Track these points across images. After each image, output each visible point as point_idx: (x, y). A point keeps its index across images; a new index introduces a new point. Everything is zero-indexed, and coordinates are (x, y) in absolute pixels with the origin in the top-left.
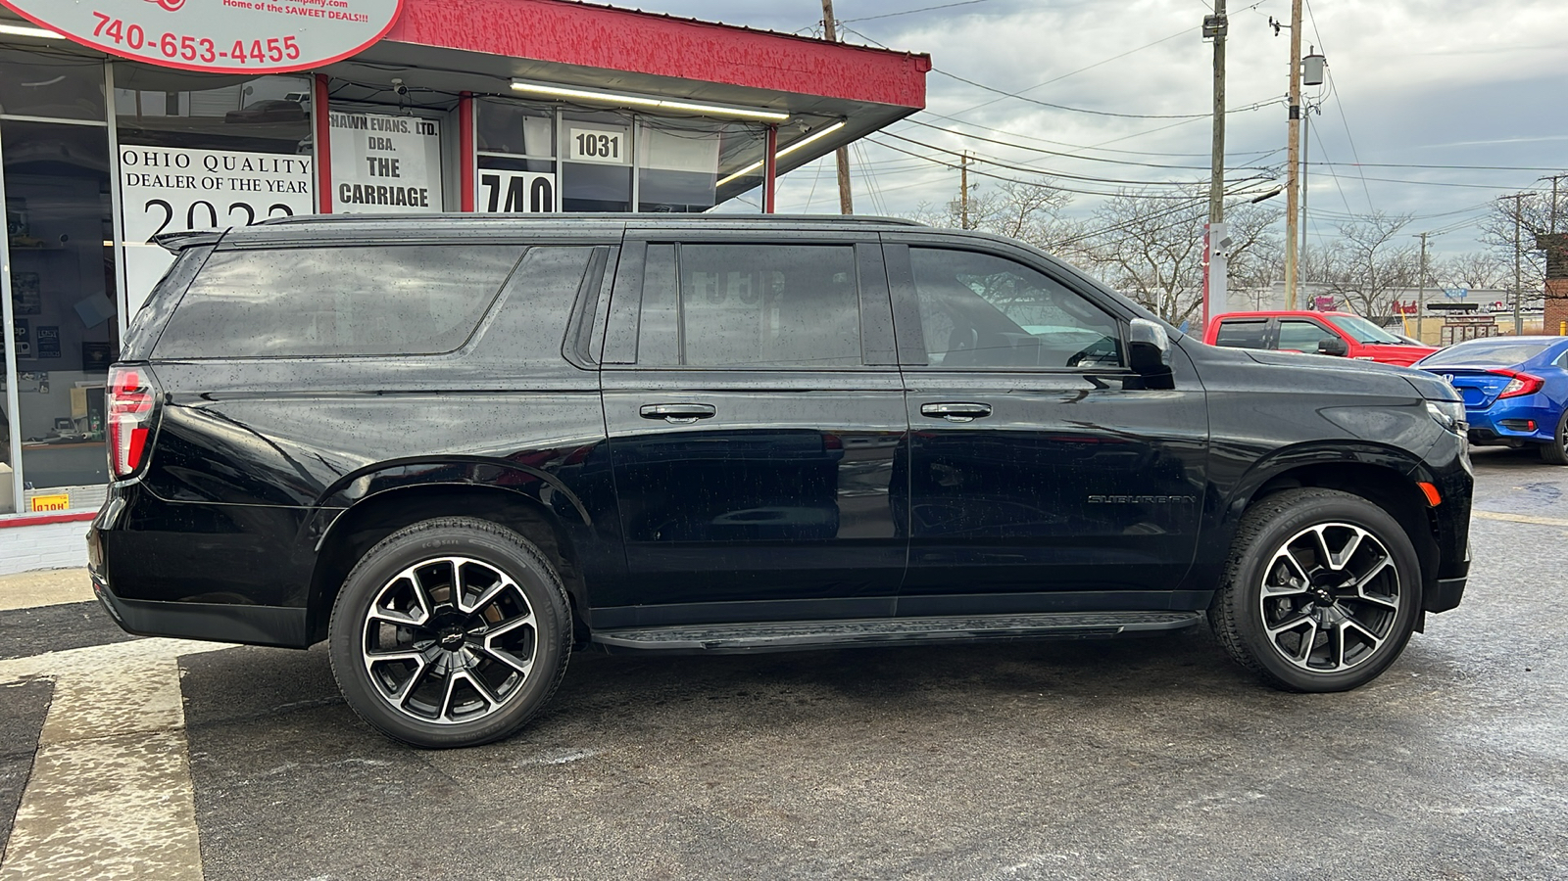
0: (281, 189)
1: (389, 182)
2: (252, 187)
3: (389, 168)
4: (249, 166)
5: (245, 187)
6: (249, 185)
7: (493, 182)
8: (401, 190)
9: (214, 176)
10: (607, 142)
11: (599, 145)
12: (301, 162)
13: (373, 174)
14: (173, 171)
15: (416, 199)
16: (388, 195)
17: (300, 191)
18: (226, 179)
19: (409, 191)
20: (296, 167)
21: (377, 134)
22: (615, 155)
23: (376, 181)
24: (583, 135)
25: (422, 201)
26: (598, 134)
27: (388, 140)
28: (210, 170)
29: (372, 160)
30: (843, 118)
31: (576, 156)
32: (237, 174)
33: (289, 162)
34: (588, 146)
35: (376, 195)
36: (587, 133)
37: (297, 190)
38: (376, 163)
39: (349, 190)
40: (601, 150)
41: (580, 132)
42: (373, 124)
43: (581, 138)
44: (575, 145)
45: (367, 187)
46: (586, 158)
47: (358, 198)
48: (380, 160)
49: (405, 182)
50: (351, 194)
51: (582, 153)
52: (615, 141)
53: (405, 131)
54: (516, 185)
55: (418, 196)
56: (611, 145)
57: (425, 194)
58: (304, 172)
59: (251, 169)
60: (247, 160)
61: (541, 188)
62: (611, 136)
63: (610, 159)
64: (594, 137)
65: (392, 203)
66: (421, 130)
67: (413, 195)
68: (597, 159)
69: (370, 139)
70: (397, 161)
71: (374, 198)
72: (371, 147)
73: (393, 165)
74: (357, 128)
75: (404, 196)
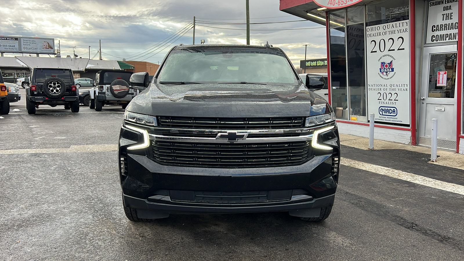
0: (401, 32)
1: (448, 22)
2: (394, 33)
3: (450, 17)
4: (393, 26)
5: (392, 33)
6: (393, 32)
8: (452, 24)
9: (385, 31)
12: (406, 22)
13: (443, 20)
14: (377, 31)
16: (448, 27)
17: (406, 32)
18: (387, 32)
19: (455, 24)
20: (405, 24)
21: (446, 5)
23: (444, 23)
27: (450, 6)
28: (384, 30)
29: (443, 15)
32: (390, 29)
33: (403, 23)
37: (405, 32)
38: (445, 16)
42: (446, 2)
45: (441, 25)
47: (437, 30)
48: (447, 14)
49: (454, 21)
50: (435, 28)
58: (407, 25)
59: (394, 27)
60: (393, 25)
65: (449, 29)
69: (444, 7)
70: (452, 13)
71: (442, 28)
72: (444, 10)
73: (451, 14)
74: (440, 4)
75: (453, 26)
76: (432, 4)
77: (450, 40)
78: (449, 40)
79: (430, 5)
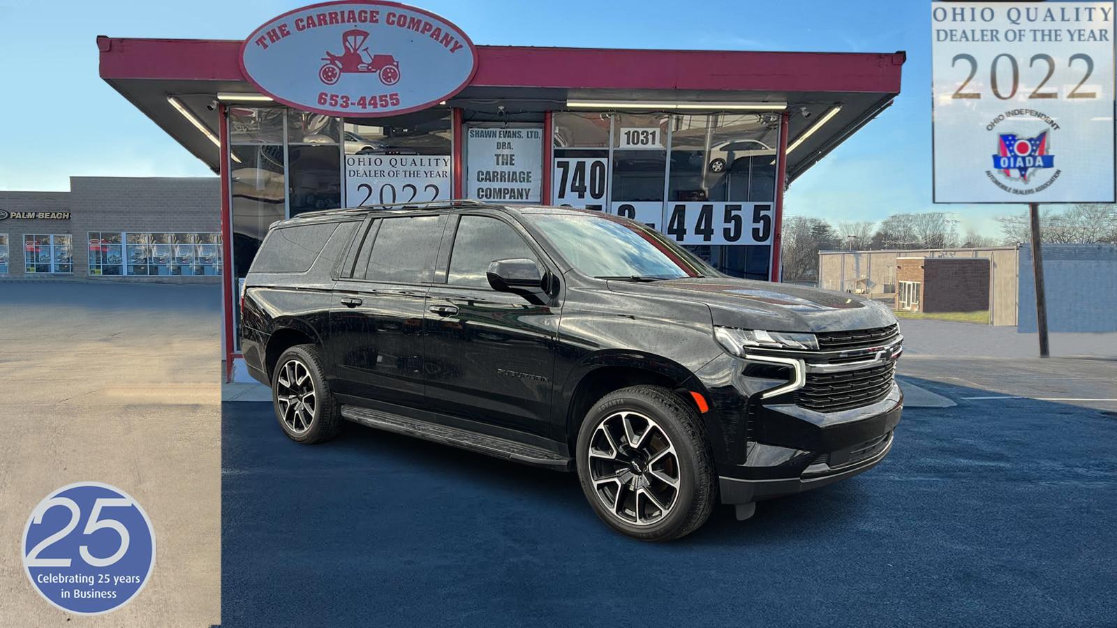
0: (432, 176)
1: (506, 168)
2: (415, 176)
3: (510, 160)
4: (415, 163)
5: (412, 175)
6: (414, 174)
7: (565, 166)
8: (514, 173)
10: (647, 135)
11: (641, 137)
13: (498, 164)
15: (524, 178)
16: (507, 176)
19: (520, 173)
20: (441, 163)
21: (502, 140)
22: (653, 143)
23: (499, 169)
24: (630, 132)
25: (528, 179)
26: (640, 130)
27: (509, 143)
28: (393, 166)
29: (498, 156)
30: (836, 104)
31: (623, 145)
32: (408, 168)
34: (631, 138)
35: (499, 176)
36: (632, 130)
38: (500, 157)
39: (483, 174)
40: (642, 140)
41: (627, 130)
42: (500, 134)
43: (628, 134)
44: (623, 138)
45: (494, 172)
46: (632, 147)
47: (488, 179)
48: (503, 155)
49: (517, 168)
50: (484, 177)
51: (628, 143)
52: (654, 134)
53: (520, 137)
54: (580, 167)
55: (526, 176)
56: (650, 137)
57: (530, 175)
58: (446, 165)
59: (416, 165)
60: (414, 160)
61: (598, 168)
62: (650, 130)
63: (649, 146)
64: (638, 133)
65: (509, 181)
66: (530, 136)
67: (522, 176)
68: (640, 146)
69: (498, 143)
70: (513, 155)
71: (497, 179)
72: (498, 148)
73: (511, 158)
74: (490, 137)
75: (516, 176)
76: (474, 133)
77: (512, 200)
78: (510, 198)
79: (469, 134)
